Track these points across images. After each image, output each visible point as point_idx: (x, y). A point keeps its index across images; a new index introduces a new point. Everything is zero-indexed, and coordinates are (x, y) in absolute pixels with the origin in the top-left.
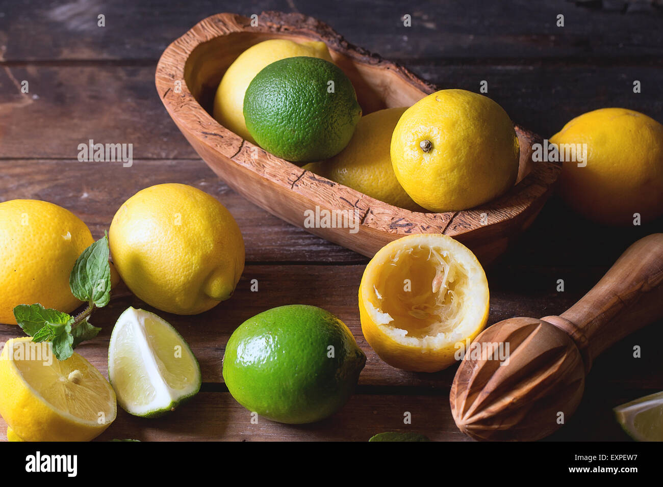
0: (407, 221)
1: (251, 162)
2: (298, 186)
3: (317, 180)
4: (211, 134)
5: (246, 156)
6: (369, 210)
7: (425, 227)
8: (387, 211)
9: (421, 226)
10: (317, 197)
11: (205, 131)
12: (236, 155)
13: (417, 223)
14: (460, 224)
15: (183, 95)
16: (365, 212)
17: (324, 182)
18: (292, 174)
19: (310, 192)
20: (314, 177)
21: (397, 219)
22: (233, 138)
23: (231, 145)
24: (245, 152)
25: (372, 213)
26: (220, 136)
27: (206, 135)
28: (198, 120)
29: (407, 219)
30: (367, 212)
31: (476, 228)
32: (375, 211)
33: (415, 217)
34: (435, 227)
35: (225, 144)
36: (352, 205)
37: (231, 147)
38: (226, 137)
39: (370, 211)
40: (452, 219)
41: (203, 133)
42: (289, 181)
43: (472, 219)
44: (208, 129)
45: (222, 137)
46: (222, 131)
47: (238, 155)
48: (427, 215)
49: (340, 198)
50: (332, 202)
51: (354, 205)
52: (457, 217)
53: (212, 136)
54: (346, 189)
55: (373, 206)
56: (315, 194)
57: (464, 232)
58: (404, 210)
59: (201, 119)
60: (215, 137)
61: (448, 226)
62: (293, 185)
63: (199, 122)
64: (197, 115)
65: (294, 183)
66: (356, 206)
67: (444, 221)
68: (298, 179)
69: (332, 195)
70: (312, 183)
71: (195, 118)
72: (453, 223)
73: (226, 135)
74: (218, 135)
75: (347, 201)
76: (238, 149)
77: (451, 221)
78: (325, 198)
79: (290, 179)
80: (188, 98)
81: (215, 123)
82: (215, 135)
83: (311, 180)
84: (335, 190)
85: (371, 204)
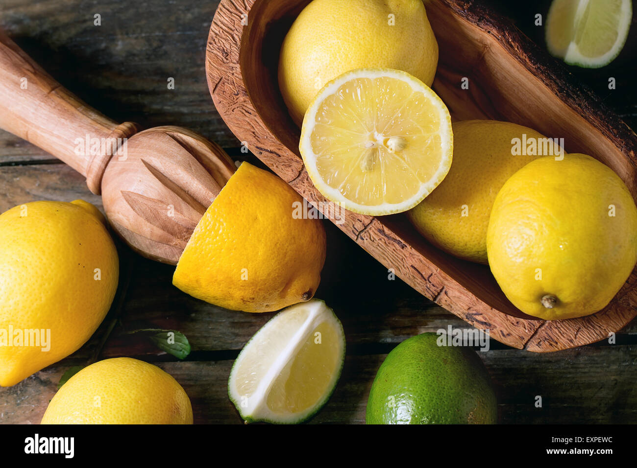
0: (486, 319)
1: (312, 194)
2: (363, 239)
3: (386, 236)
4: (267, 151)
5: (306, 184)
6: (443, 288)
7: (505, 334)
8: (463, 297)
9: (501, 331)
10: (385, 259)
11: (260, 145)
12: (294, 180)
13: (496, 325)
14: (546, 339)
15: (236, 93)
16: (439, 290)
17: (395, 240)
18: (358, 220)
19: (377, 251)
20: (383, 231)
21: (474, 312)
22: (292, 160)
23: (290, 166)
24: (305, 180)
25: (446, 293)
26: (277, 154)
27: (261, 151)
28: (252, 130)
29: (486, 316)
30: (441, 291)
31: (563, 348)
32: (450, 293)
33: (495, 316)
34: (517, 337)
35: (283, 165)
36: (424, 278)
37: (290, 169)
38: (284, 156)
39: (444, 291)
40: (537, 330)
41: (257, 148)
42: (353, 229)
43: (560, 334)
44: (264, 144)
45: (280, 156)
46: (279, 149)
47: (297, 180)
48: (509, 318)
49: (412, 266)
50: (402, 268)
51: (427, 279)
52: (543, 328)
53: (267, 153)
54: (419, 256)
55: (449, 285)
56: (383, 255)
57: (548, 350)
58: (483, 303)
59: (256, 130)
60: (271, 155)
61: (531, 338)
62: (357, 236)
63: (254, 133)
64: (251, 123)
65: (359, 234)
66: (428, 280)
67: (527, 331)
68: (365, 228)
69: (402, 260)
70: (380, 239)
71: (249, 127)
72: (537, 336)
73: (285, 155)
74: (276, 153)
75: (419, 273)
76: (297, 174)
77: (536, 333)
78: (394, 262)
79: (356, 227)
80: (242, 98)
81: (271, 138)
82: (271, 152)
83: (379, 234)
84: (405, 254)
85: (446, 282)
